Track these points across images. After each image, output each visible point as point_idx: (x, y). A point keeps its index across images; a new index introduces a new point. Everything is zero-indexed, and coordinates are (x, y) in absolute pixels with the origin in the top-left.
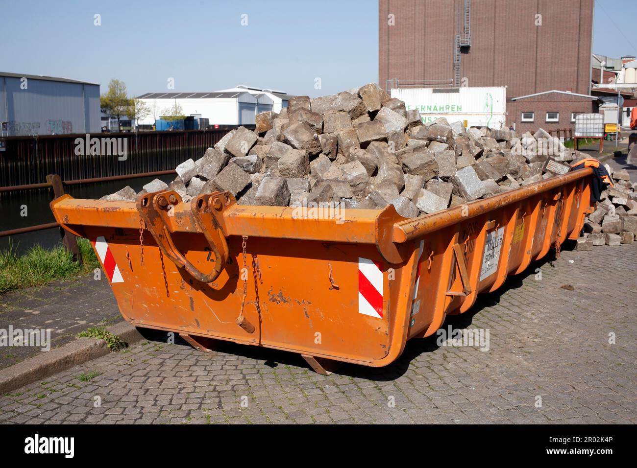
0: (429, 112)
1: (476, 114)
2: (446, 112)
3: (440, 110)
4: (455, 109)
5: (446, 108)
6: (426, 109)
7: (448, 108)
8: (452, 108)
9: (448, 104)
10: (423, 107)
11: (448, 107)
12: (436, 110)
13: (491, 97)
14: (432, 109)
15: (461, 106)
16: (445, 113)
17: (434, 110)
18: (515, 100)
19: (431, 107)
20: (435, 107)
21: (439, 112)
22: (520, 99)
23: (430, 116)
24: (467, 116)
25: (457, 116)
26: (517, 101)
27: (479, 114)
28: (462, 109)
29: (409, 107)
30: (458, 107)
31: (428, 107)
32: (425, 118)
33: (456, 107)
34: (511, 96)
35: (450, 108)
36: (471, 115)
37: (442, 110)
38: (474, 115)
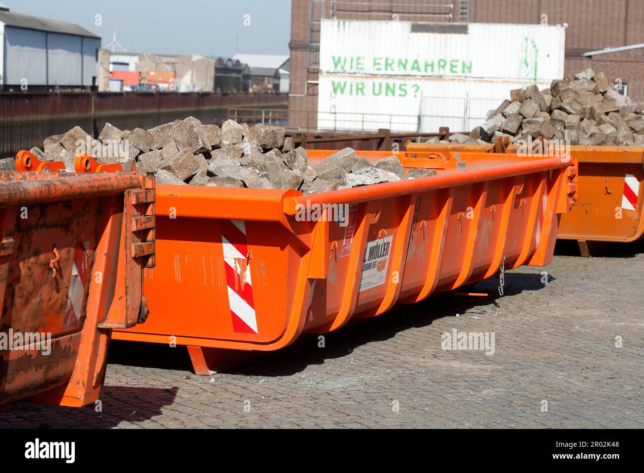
0: (403, 72)
1: (503, 82)
2: (437, 74)
3: (426, 70)
4: (459, 69)
5: (440, 66)
6: (395, 66)
7: (444, 67)
8: (452, 66)
9: (442, 58)
10: (390, 62)
11: (442, 63)
12: (418, 69)
13: (535, 46)
14: (409, 65)
15: (471, 63)
16: (436, 76)
17: (413, 68)
18: (590, 57)
19: (406, 61)
20: (416, 62)
21: (423, 73)
22: (600, 55)
23: (403, 82)
24: (483, 84)
25: (462, 83)
26: (593, 58)
27: (508, 82)
28: (473, 69)
29: (360, 61)
30: (464, 64)
31: (400, 62)
32: (394, 84)
33: (460, 65)
34: (582, 47)
35: (448, 67)
36: (492, 82)
37: (429, 68)
38: (497, 82)
